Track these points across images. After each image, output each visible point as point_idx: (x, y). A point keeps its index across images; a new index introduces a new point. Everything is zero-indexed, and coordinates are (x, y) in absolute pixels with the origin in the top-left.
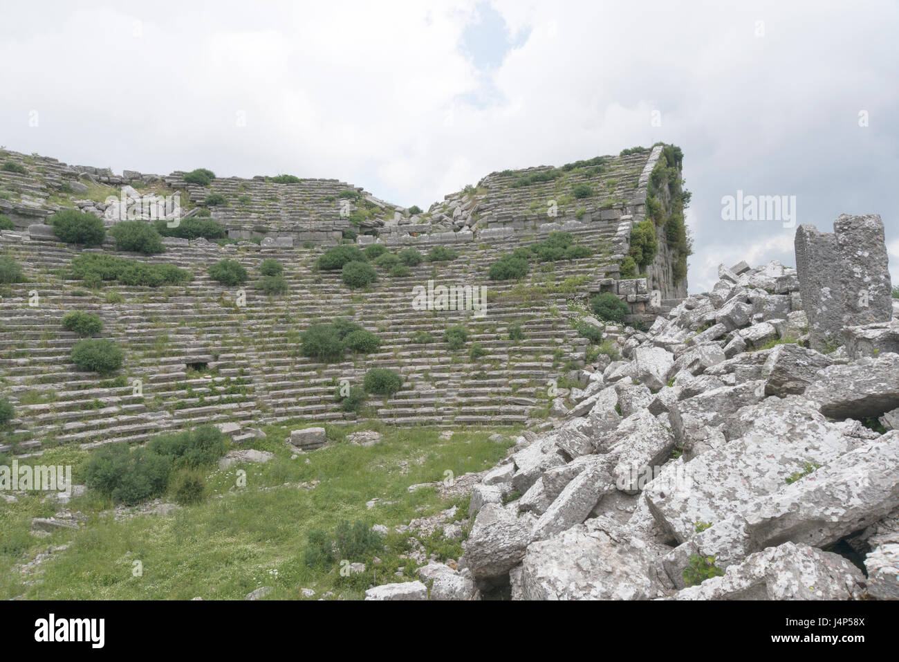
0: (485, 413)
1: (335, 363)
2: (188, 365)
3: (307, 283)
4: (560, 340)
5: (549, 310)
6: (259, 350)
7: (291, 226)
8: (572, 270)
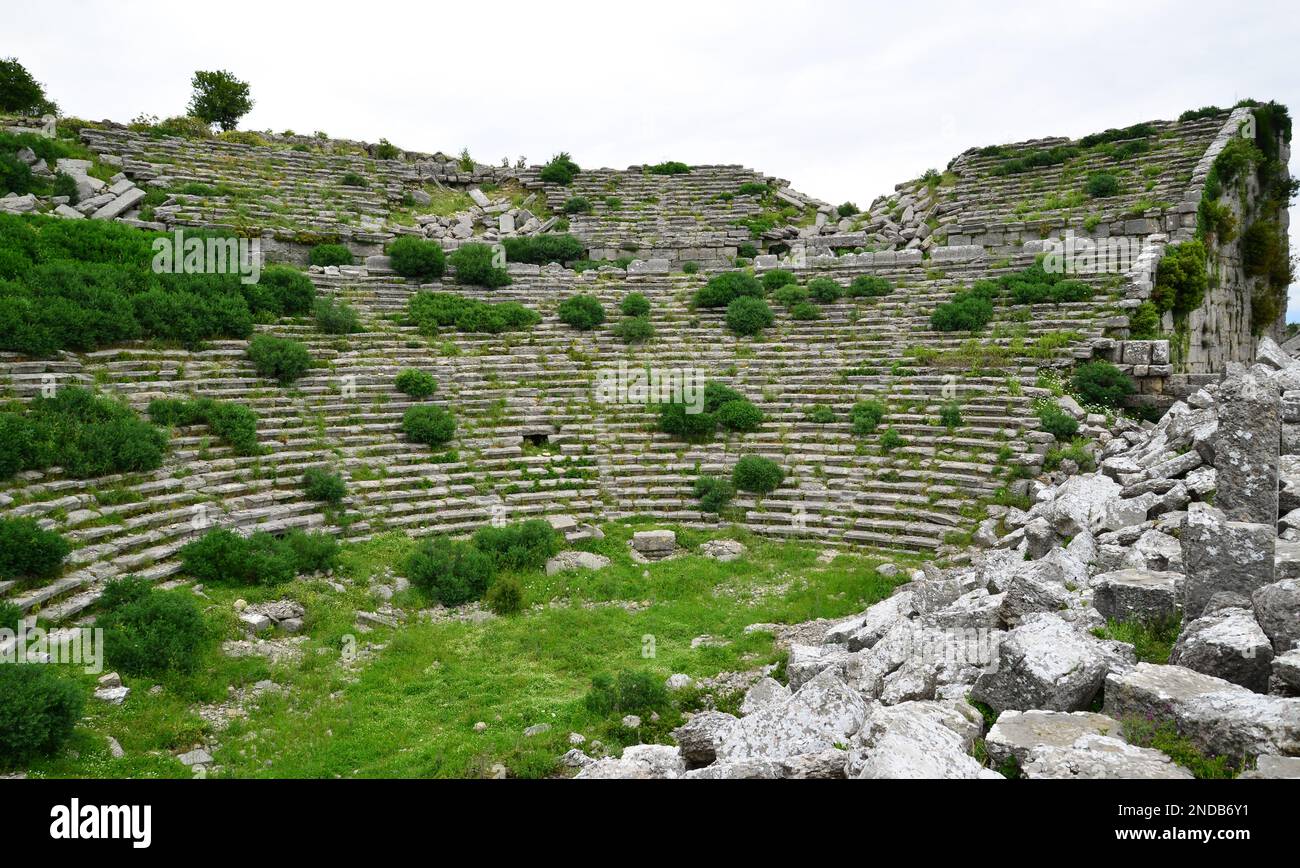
0: (886, 530)
1: (701, 443)
2: (525, 437)
3: (679, 327)
4: (1011, 432)
5: (1007, 384)
6: (608, 421)
7: (669, 241)
8: (1056, 321)
